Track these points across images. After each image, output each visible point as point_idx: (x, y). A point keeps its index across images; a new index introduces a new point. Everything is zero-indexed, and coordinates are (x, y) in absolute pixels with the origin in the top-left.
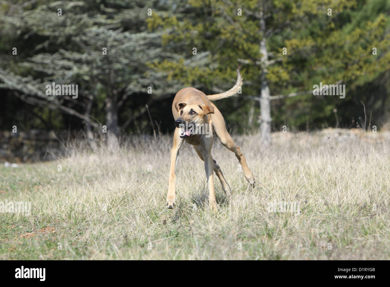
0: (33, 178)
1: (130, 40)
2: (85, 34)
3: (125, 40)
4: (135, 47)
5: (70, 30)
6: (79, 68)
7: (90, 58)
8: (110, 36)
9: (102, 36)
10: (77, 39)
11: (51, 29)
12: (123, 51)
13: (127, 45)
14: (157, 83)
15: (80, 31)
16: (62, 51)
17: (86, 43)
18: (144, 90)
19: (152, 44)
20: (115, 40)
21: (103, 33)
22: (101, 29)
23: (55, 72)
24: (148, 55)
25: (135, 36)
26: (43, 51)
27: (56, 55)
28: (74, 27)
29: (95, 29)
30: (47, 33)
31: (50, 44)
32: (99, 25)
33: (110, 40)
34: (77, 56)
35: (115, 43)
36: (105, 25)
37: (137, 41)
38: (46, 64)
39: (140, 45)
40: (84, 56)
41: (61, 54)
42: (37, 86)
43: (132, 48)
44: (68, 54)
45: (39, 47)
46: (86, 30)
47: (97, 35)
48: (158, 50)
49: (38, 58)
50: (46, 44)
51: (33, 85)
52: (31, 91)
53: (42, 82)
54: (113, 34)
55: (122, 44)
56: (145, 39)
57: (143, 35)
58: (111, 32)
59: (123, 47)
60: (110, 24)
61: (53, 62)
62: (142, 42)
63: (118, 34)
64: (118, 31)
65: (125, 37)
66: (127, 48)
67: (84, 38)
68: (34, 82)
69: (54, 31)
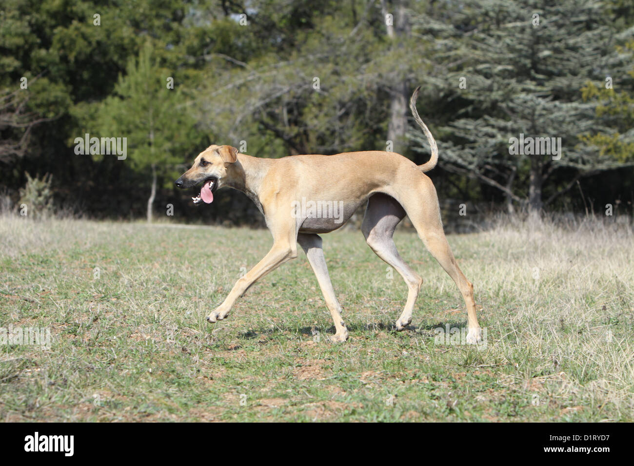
0: (454, 250)
1: (560, 109)
2: (512, 101)
3: (556, 109)
4: (565, 118)
5: (496, 95)
6: (504, 136)
7: (515, 126)
8: (539, 104)
9: (530, 104)
10: (504, 105)
11: (476, 93)
12: (552, 121)
13: (557, 114)
14: (586, 157)
15: (507, 98)
16: (486, 117)
17: (512, 110)
18: (571, 164)
19: (583, 116)
20: (544, 109)
21: (532, 100)
22: (530, 96)
23: (478, 139)
24: (578, 127)
25: (566, 106)
26: (466, 116)
27: (479, 121)
28: (500, 92)
29: (523, 96)
30: (471, 97)
31: (474, 109)
32: (528, 91)
33: (539, 108)
34: (502, 123)
35: (544, 112)
36: (534, 91)
37: (567, 111)
38: (469, 130)
39: (571, 116)
40: (509, 124)
41: (485, 120)
42: (457, 153)
43: (561, 119)
44: (492, 121)
45: (462, 111)
46: (514, 96)
47: (525, 102)
48: (590, 122)
49: (461, 123)
50: (470, 109)
51: (453, 151)
52: (450, 157)
53: (463, 148)
54: (542, 102)
55: (552, 113)
56: (576, 109)
57: (575, 104)
58: (540, 100)
59: (552, 116)
60: (540, 91)
61: (476, 129)
62: (573, 113)
63: (547, 102)
64: (548, 99)
65: (555, 106)
66: (556, 117)
67: (511, 105)
68: (454, 149)
69: (479, 95)
